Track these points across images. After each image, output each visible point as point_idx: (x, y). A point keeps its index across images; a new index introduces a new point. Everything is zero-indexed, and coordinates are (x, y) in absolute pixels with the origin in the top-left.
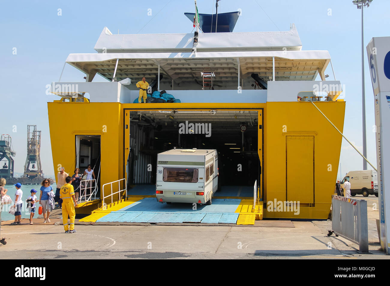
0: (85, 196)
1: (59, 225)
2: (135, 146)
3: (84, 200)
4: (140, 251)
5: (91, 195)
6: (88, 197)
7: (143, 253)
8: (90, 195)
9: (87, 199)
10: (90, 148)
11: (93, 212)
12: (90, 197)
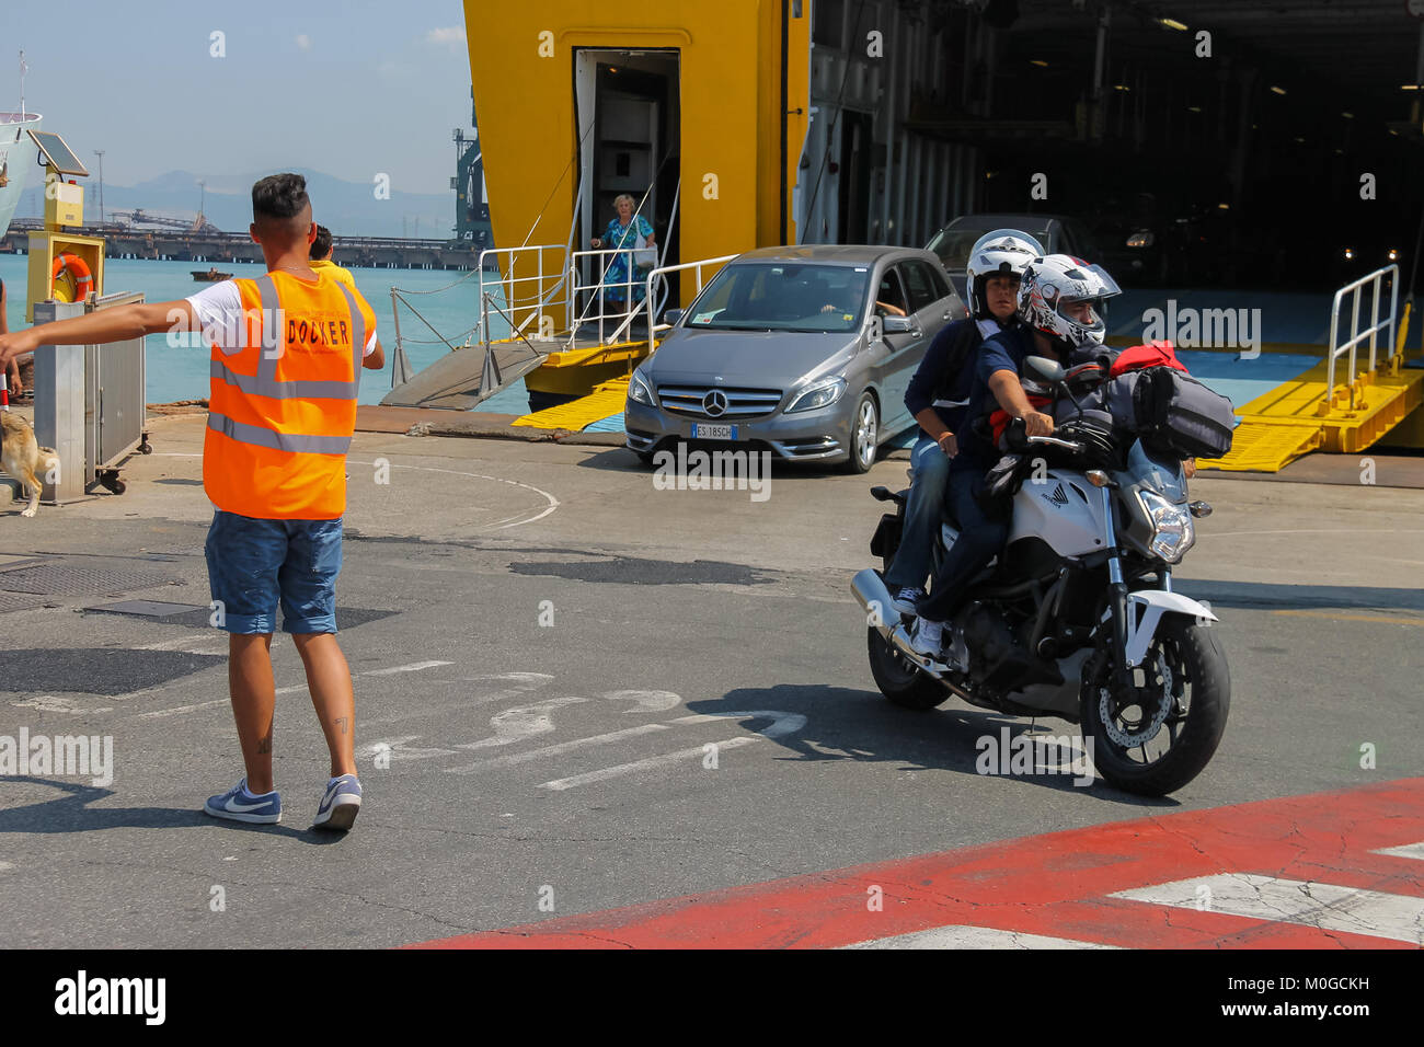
0: (597, 321)
1: (424, 435)
2: (883, 101)
3: (595, 336)
4: (590, 550)
5: (631, 315)
6: (611, 325)
7: (604, 559)
8: (624, 319)
9: (607, 334)
10: (654, 106)
11: (600, 386)
12: (627, 322)
